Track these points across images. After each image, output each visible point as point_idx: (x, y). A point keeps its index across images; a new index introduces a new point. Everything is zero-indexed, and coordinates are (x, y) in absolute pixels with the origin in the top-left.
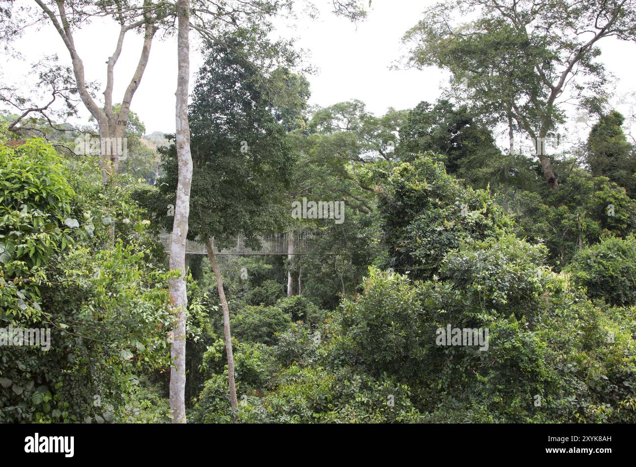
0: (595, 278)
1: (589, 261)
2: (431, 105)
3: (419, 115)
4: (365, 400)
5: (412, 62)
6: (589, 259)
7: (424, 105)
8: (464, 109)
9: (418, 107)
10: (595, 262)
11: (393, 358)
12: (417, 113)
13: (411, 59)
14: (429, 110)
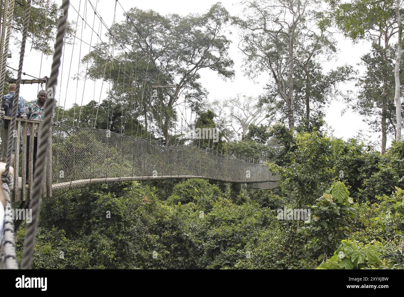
0: (183, 199)
1: (180, 190)
2: (98, 103)
3: (90, 109)
4: (43, 237)
5: (88, 76)
6: (181, 189)
7: (93, 103)
8: (119, 106)
9: (89, 104)
10: (183, 190)
11: (58, 219)
12: (89, 108)
13: (87, 74)
14: (96, 106)
